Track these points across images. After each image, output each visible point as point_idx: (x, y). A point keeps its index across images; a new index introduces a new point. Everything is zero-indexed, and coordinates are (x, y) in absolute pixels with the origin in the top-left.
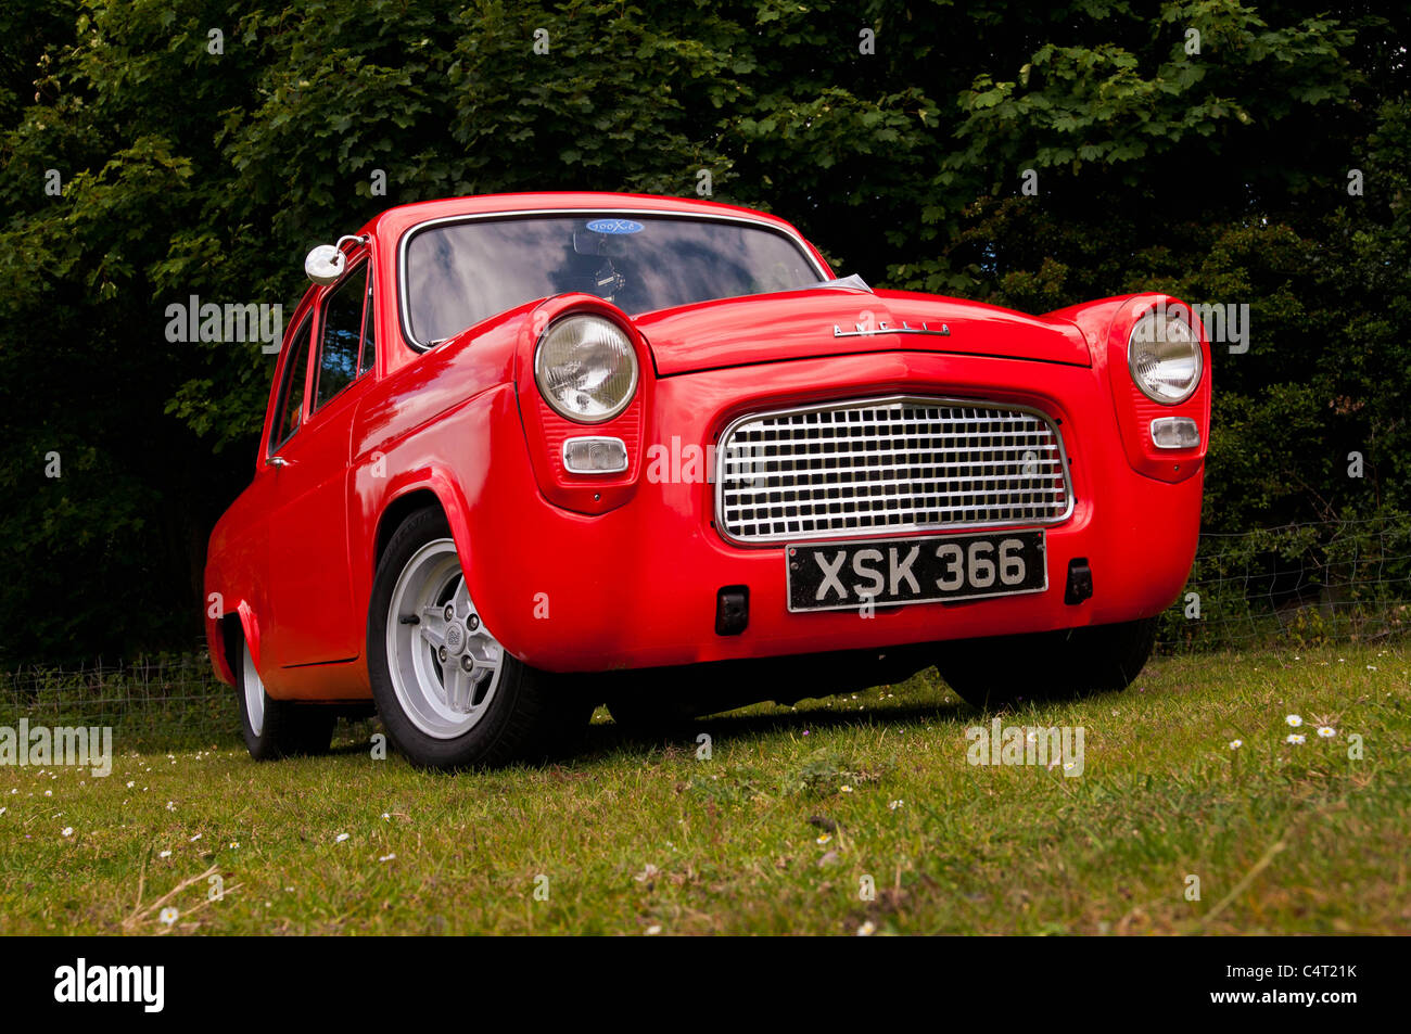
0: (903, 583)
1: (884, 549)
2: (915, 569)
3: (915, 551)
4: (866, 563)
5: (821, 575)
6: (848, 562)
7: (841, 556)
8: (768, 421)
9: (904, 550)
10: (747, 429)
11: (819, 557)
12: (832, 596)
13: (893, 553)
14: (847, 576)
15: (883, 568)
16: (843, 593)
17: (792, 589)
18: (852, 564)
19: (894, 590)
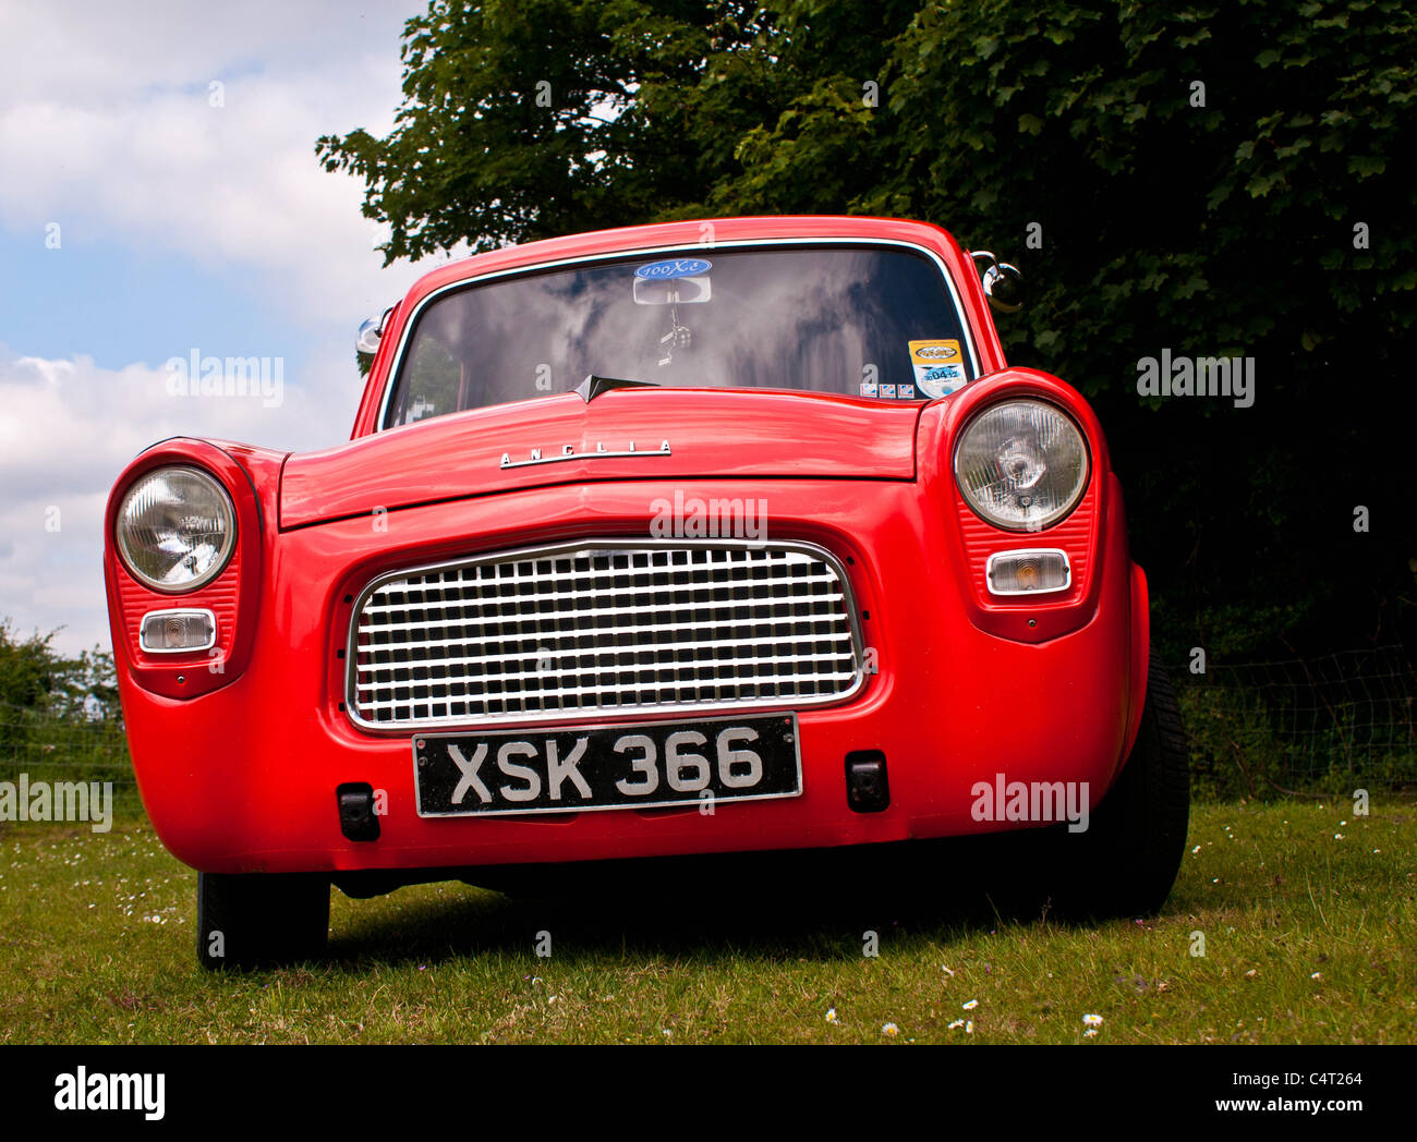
0: (567, 785)
1: (539, 741)
2: (583, 766)
3: (582, 744)
4: (515, 759)
5: (456, 775)
6: (491, 758)
7: (482, 751)
8: (414, 580)
9: (566, 743)
10: (386, 590)
11: (454, 752)
12: (472, 799)
13: (552, 747)
14: (491, 774)
15: (539, 764)
16: (485, 795)
17: (421, 789)
18: (496, 760)
19: (555, 794)
